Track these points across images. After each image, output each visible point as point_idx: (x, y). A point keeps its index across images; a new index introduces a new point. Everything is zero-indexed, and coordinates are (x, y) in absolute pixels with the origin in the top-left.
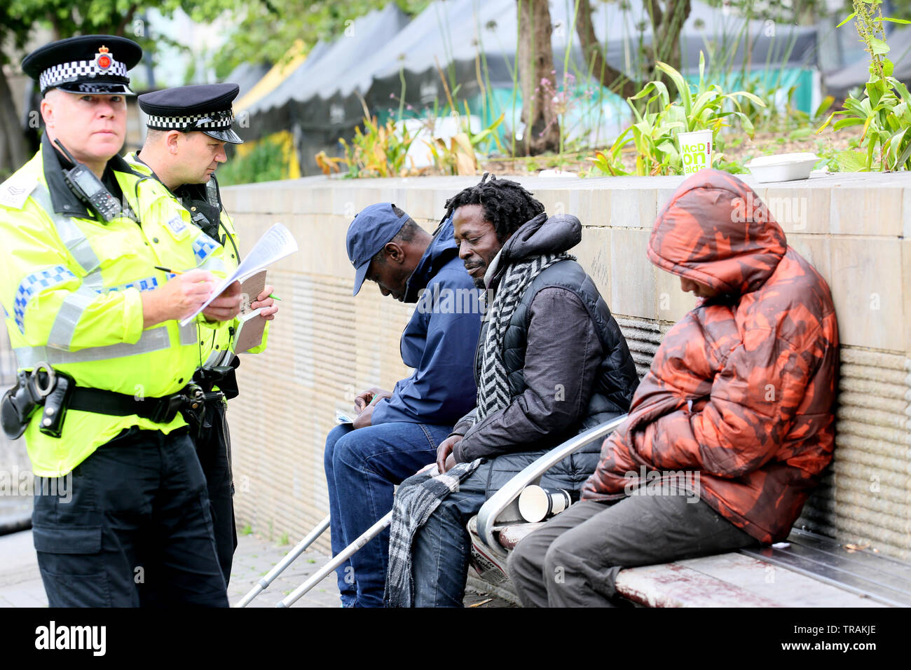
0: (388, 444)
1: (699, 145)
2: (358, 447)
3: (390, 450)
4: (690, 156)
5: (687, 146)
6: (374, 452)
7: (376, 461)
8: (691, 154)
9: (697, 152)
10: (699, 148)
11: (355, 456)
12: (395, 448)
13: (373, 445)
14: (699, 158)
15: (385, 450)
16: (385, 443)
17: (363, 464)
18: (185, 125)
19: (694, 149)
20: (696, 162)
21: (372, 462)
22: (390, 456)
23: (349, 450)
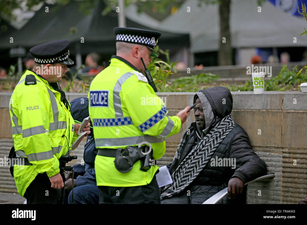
0: (92, 193)
1: (261, 78)
2: (81, 193)
3: (93, 195)
4: (257, 82)
5: (257, 78)
6: (87, 196)
7: (88, 199)
8: (258, 81)
9: (261, 80)
10: (261, 79)
11: (80, 197)
12: (95, 194)
13: (87, 193)
14: (261, 83)
15: (91, 195)
16: (91, 192)
17: (83, 201)
18: (53, 61)
19: (259, 79)
20: (260, 84)
21: (86, 200)
22: (93, 198)
23: (78, 195)
